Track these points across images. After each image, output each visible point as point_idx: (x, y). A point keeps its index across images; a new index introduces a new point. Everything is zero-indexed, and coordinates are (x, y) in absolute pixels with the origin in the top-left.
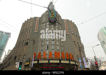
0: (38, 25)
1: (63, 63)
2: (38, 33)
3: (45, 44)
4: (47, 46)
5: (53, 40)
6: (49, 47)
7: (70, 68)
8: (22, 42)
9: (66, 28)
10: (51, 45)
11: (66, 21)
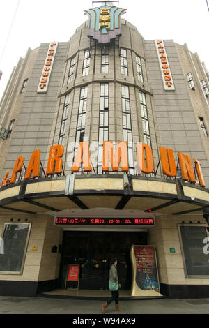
0: (51, 67)
2: (49, 94)
3: (73, 126)
4: (79, 133)
5: (106, 109)
9: (162, 70)
10: (95, 128)
11: (162, 45)
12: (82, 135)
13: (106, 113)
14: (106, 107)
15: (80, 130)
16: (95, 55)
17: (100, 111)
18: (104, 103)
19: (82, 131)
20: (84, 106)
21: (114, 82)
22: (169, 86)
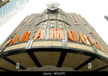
0: (34, 19)
2: (32, 25)
9: (73, 19)
11: (72, 14)
16: (49, 14)
17: (50, 28)
18: (52, 26)
20: (44, 27)
21: (56, 20)
22: (77, 23)
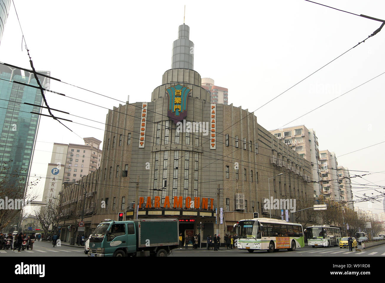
0: (145, 128)
1: (187, 215)
2: (146, 149)
3: (161, 176)
4: (164, 180)
5: (177, 168)
6: (167, 184)
7: (206, 221)
8: (116, 168)
9: (211, 133)
10: (172, 179)
12: (166, 182)
13: (177, 170)
14: (177, 167)
15: (165, 179)
16: (172, 129)
17: (174, 169)
18: (176, 164)
19: (166, 180)
20: (166, 163)
21: (182, 150)
22: (213, 147)
